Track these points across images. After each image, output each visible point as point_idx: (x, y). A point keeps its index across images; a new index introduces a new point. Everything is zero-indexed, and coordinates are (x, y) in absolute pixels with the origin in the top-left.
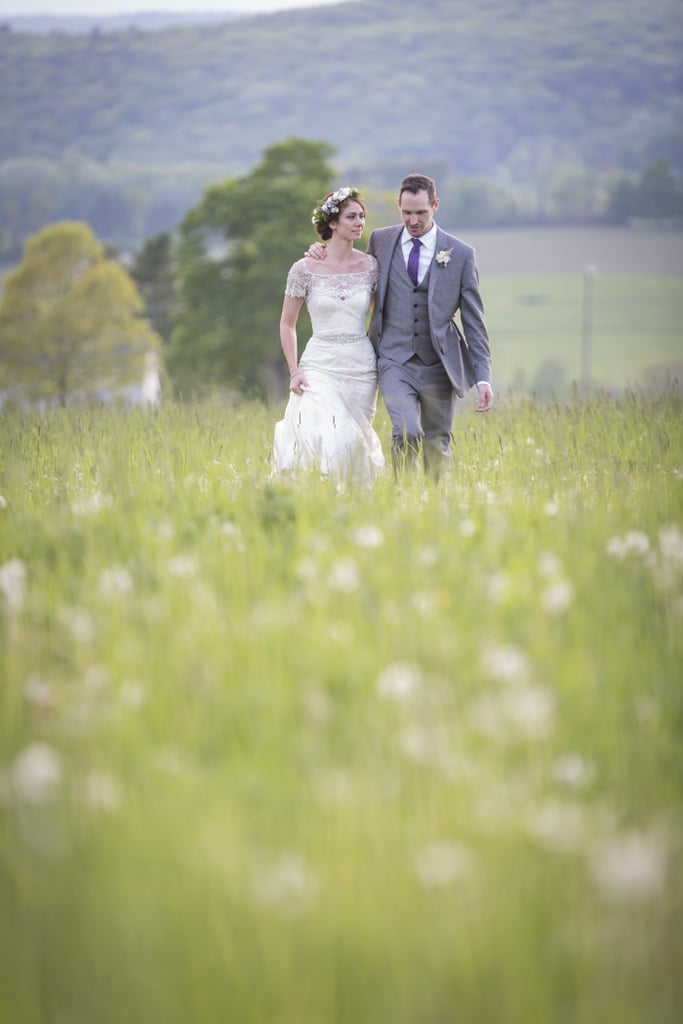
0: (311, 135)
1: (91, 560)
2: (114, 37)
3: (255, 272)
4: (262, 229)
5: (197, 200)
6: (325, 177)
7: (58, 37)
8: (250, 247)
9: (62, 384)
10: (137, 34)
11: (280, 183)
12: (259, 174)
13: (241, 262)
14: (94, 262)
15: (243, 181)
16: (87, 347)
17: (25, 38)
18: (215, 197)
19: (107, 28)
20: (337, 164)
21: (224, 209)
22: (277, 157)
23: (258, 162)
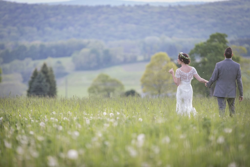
0: (221, 32)
1: (161, 135)
2: (174, 8)
3: (207, 65)
4: (209, 55)
5: (193, 47)
6: (225, 42)
7: (161, 7)
8: (206, 59)
9: (159, 92)
10: (180, 7)
11: (214, 44)
12: (208, 41)
13: (204, 63)
14: (168, 62)
15: (205, 43)
16: (166, 83)
17: (153, 7)
18: (198, 47)
19: (172, 5)
20: (228, 39)
21: (199, 50)
22: (213, 37)
23: (209, 38)
